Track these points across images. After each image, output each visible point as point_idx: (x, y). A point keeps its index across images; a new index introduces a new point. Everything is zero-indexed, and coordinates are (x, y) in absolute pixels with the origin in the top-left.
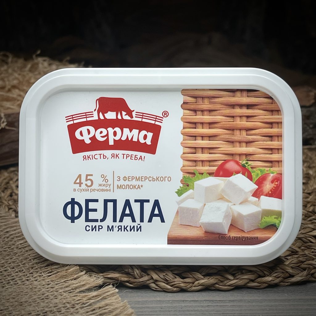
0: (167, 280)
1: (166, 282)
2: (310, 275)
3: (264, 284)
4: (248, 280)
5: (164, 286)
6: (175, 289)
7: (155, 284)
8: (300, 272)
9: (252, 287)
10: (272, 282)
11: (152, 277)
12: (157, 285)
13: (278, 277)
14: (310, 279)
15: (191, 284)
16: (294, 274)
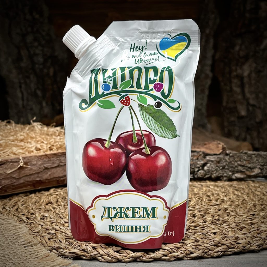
0: (109, 255)
1: (108, 256)
2: (204, 253)
3: (173, 258)
4: (162, 255)
5: (107, 258)
6: (114, 260)
7: (101, 257)
8: (197, 251)
9: (165, 259)
10: (178, 256)
11: (99, 252)
12: (102, 258)
13: (182, 254)
14: (204, 256)
15: (125, 257)
16: (193, 252)
